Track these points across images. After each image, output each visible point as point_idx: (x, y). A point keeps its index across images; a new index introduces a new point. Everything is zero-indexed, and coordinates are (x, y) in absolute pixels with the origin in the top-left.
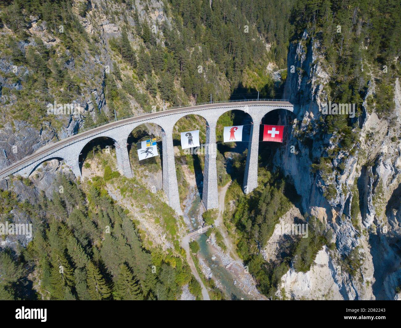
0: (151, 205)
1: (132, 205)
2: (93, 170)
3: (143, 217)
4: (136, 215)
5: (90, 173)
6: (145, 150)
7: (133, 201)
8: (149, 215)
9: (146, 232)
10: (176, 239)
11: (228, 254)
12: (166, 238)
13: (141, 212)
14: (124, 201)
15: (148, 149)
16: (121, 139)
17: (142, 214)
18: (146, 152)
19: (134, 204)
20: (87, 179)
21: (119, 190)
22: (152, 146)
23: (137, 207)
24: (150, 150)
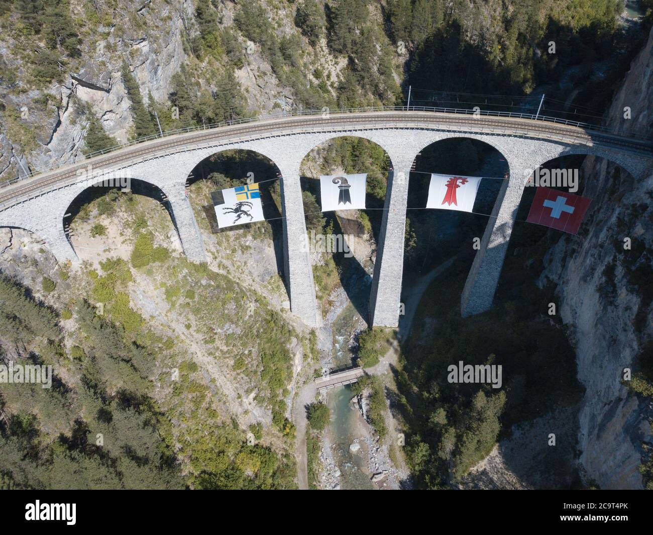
0: (233, 326)
1: (188, 327)
2: (110, 241)
3: (210, 354)
4: (194, 348)
5: (102, 248)
6: (234, 207)
7: (191, 317)
8: (225, 349)
9: (208, 388)
10: (280, 398)
11: (385, 448)
12: (254, 399)
13: (206, 342)
14: (173, 315)
15: (241, 204)
16: (171, 183)
17: (210, 346)
18: (236, 210)
19: (193, 323)
20: (86, 264)
21: (164, 289)
22: (250, 200)
23: (198, 331)
24: (244, 208)
